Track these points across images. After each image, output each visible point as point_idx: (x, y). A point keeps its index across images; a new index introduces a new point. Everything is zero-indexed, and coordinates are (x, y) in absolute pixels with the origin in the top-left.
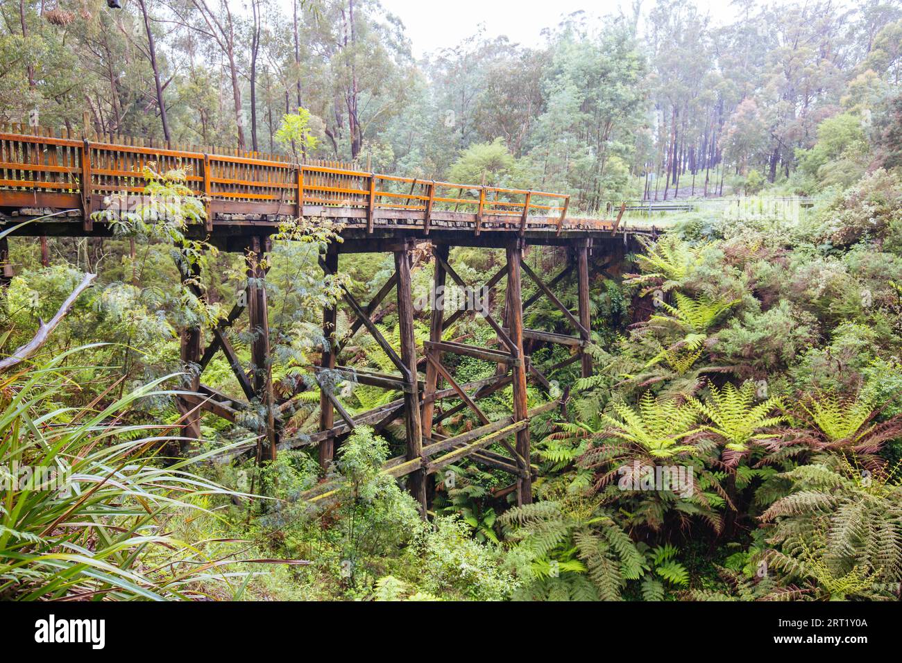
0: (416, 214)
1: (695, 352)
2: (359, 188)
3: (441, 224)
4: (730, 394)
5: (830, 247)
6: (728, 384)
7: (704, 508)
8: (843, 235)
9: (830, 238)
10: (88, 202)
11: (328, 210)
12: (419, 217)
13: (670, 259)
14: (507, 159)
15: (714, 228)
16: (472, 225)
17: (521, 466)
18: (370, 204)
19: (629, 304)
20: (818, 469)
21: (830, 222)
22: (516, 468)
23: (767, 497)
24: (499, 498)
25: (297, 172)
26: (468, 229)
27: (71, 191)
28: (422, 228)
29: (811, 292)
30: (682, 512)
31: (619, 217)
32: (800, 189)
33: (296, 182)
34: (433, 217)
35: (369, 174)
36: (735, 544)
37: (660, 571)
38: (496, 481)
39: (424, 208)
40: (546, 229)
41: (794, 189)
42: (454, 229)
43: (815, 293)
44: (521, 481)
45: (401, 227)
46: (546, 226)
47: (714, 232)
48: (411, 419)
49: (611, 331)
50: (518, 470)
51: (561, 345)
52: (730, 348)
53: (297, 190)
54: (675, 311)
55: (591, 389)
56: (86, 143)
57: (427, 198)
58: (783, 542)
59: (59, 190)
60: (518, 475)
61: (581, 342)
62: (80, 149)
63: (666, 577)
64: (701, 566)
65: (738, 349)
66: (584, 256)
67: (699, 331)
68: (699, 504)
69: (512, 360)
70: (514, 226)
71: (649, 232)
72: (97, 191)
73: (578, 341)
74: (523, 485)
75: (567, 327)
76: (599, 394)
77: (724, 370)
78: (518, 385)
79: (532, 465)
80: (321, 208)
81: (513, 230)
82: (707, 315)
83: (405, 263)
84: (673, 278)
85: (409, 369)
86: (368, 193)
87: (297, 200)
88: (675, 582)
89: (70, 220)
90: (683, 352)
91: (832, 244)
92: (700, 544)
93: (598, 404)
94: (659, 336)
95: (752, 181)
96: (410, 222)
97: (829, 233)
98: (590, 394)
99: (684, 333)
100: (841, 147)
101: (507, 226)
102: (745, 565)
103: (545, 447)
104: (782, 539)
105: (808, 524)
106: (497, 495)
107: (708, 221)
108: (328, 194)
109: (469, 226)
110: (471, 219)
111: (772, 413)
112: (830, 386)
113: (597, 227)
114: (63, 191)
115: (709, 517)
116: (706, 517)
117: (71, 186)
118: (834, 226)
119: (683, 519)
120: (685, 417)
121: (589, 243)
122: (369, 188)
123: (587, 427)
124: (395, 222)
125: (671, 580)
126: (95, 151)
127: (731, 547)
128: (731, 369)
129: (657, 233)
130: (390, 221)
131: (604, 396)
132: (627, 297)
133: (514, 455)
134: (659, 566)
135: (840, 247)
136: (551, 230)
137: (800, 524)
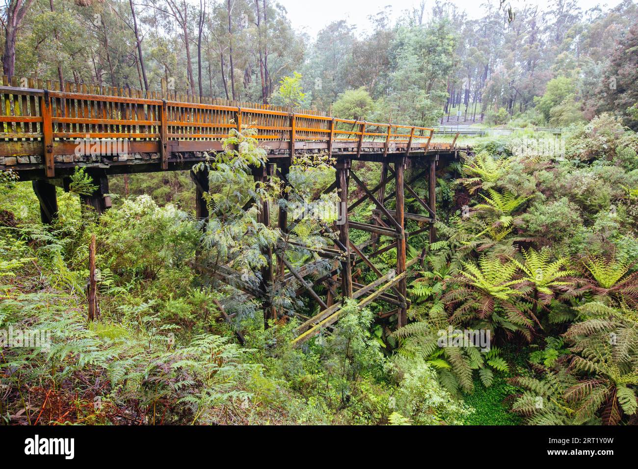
0: (353, 144)
1: (508, 228)
2: (323, 128)
3: (366, 150)
4: (534, 255)
5: (579, 162)
6: (531, 249)
7: (519, 326)
8: (587, 155)
9: (579, 156)
10: (165, 147)
11: (307, 144)
12: (354, 146)
13: (483, 167)
14: (369, 100)
15: (505, 148)
16: (383, 150)
17: (401, 300)
18: (330, 139)
19: (454, 194)
20: (598, 305)
21: (579, 146)
22: (398, 302)
23: (557, 318)
24: (383, 318)
25: (291, 119)
26: (380, 152)
27: (152, 139)
28: (355, 153)
29: (576, 191)
30: (508, 329)
31: (454, 141)
32: (534, 121)
33: (291, 125)
34: (363, 145)
35: (330, 118)
36: (535, 346)
37: (491, 363)
38: (381, 308)
39: (358, 140)
40: (419, 151)
41: (530, 120)
42: (373, 153)
43: (579, 192)
44: (401, 309)
45: (345, 153)
46: (419, 148)
47: (505, 150)
48: (346, 279)
49: (442, 211)
50: (399, 303)
51: (413, 220)
52: (533, 227)
53: (291, 132)
54: (491, 202)
55: (440, 250)
56: (164, 102)
57: (361, 133)
58: (582, 351)
59: (145, 139)
60: (399, 306)
61: (430, 220)
62: (159, 107)
63: (495, 367)
64: (513, 359)
65: (539, 228)
66: (434, 166)
67: (506, 214)
68: (517, 323)
69: (397, 234)
70: (404, 150)
71: (465, 150)
72: (169, 139)
73: (428, 219)
74: (402, 311)
75: (416, 208)
76: (445, 254)
77: (528, 239)
78: (401, 250)
79: (407, 299)
80: (303, 143)
81: (403, 152)
82: (513, 204)
83: (343, 177)
84: (487, 180)
85: (345, 246)
86: (329, 131)
87: (291, 138)
88: (501, 369)
89: (152, 162)
90: (501, 228)
91: (580, 160)
92: (512, 345)
93: (445, 259)
94: (481, 217)
95: (501, 114)
96: (350, 149)
97: (578, 152)
98: (439, 253)
99: (499, 216)
100: (561, 97)
101: (400, 150)
102: (545, 359)
103: (412, 287)
104: (581, 349)
105: (597, 340)
106: (382, 317)
107: (501, 143)
108: (307, 133)
109: (381, 151)
110: (382, 146)
111: (562, 268)
112: (595, 251)
113: (443, 148)
114: (147, 139)
115: (523, 331)
116: (521, 332)
117: (152, 134)
118: (581, 149)
119: (508, 333)
120: (508, 271)
121: (437, 158)
122: (330, 128)
123: (439, 274)
124: (342, 150)
125: (498, 369)
126: (169, 107)
127: (532, 347)
128: (532, 239)
129: (469, 151)
130: (340, 149)
131: (448, 255)
132: (453, 190)
133: (397, 294)
134: (489, 359)
135: (584, 162)
136: (422, 151)
137: (592, 340)
